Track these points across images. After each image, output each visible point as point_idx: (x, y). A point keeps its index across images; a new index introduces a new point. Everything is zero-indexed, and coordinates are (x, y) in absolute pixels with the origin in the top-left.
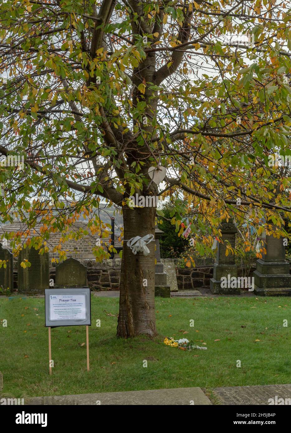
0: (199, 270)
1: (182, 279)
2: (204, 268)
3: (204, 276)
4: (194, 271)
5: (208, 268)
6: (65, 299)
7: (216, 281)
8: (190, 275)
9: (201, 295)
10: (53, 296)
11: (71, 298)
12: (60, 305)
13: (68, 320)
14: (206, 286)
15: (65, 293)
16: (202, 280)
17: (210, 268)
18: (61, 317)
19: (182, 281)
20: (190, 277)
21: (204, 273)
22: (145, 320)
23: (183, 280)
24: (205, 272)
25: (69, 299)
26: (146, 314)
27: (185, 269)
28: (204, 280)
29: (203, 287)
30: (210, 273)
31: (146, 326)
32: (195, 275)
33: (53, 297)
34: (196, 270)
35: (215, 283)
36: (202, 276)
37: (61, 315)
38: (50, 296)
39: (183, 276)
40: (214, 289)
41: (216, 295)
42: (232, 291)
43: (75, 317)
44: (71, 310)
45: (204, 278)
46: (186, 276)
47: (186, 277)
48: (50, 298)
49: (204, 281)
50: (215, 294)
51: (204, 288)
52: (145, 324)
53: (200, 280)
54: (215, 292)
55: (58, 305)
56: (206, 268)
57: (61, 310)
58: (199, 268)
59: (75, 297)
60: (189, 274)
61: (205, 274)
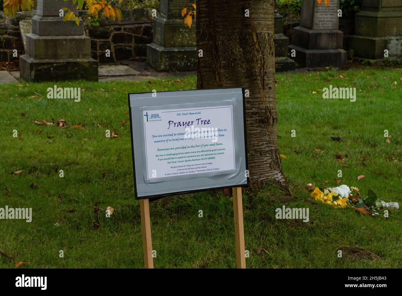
0: (125, 29)
1: (96, 47)
2: (132, 26)
3: (133, 39)
4: (116, 32)
5: (139, 25)
6: (182, 119)
7: (163, 48)
8: (110, 40)
9: (139, 73)
10: (150, 113)
11: (198, 116)
12: (170, 138)
13: (194, 177)
14: (137, 58)
15: (181, 104)
16: (131, 46)
17: (143, 25)
18: (175, 171)
19: (97, 50)
20: (109, 42)
21: (133, 35)
22: (267, 149)
23: (98, 48)
24: (134, 32)
25: (193, 118)
26: (269, 135)
27: (101, 29)
28: (133, 47)
29: (131, 59)
30: (143, 34)
31: (270, 164)
32: (118, 38)
33: (153, 116)
34: (119, 29)
35: (162, 52)
36: (130, 41)
37: (173, 165)
38: (145, 113)
39: (98, 40)
40: (161, 62)
41: (165, 73)
42: (191, 65)
43: (209, 167)
44: (199, 149)
45: (133, 44)
46: (102, 40)
47: (101, 43)
48: (145, 118)
49: (133, 49)
50: (162, 71)
51: (133, 60)
52: (267, 159)
53: (127, 48)
54: (162, 67)
55: (165, 138)
56: (136, 25)
57: (173, 152)
58: (125, 26)
59: (206, 113)
60: (108, 38)
61: (135, 37)
